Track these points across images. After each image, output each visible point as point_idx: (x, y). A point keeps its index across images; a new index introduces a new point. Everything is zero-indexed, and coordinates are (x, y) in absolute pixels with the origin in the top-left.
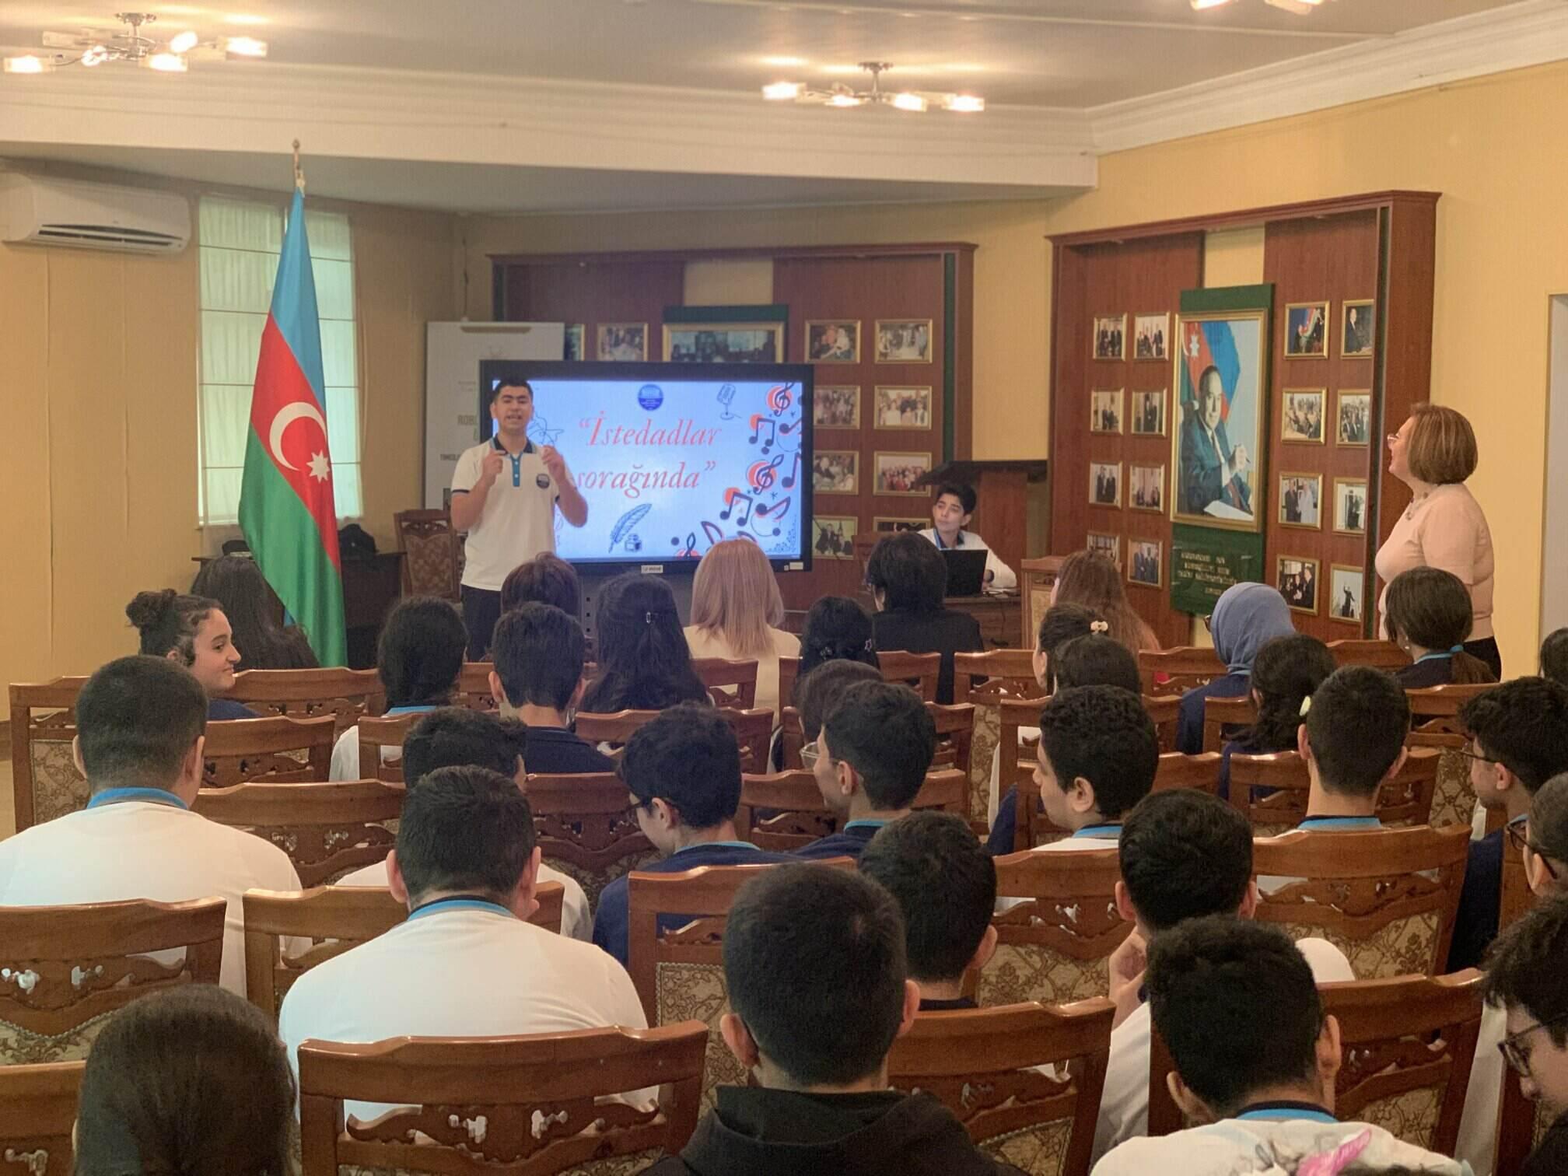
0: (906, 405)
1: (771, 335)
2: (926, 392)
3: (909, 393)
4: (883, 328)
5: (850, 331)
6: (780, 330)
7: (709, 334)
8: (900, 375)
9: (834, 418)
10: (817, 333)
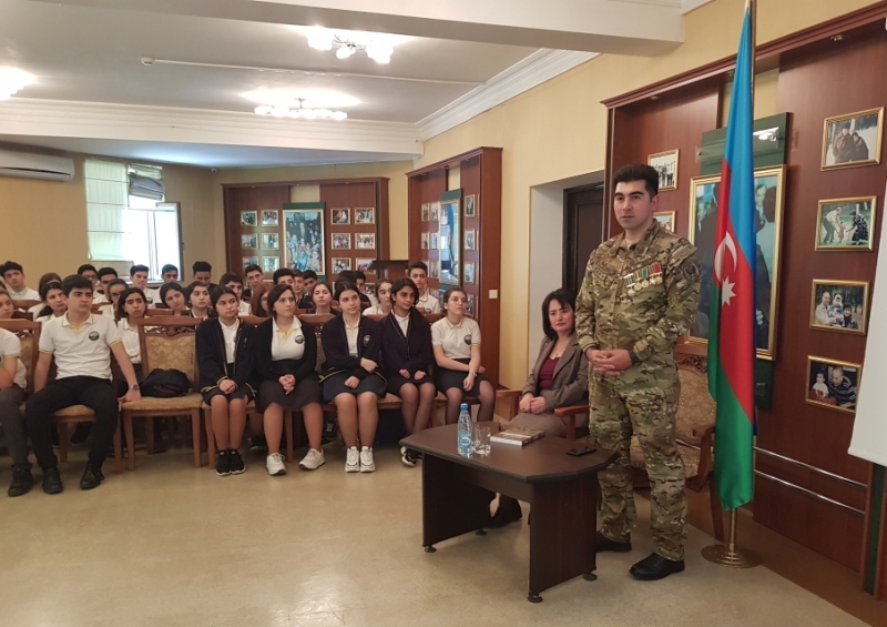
0: (367, 240)
1: (319, 214)
2: (373, 235)
3: (367, 236)
4: (358, 211)
5: (347, 212)
6: (322, 211)
7: (299, 214)
8: (365, 229)
9: (342, 245)
10: (335, 213)
